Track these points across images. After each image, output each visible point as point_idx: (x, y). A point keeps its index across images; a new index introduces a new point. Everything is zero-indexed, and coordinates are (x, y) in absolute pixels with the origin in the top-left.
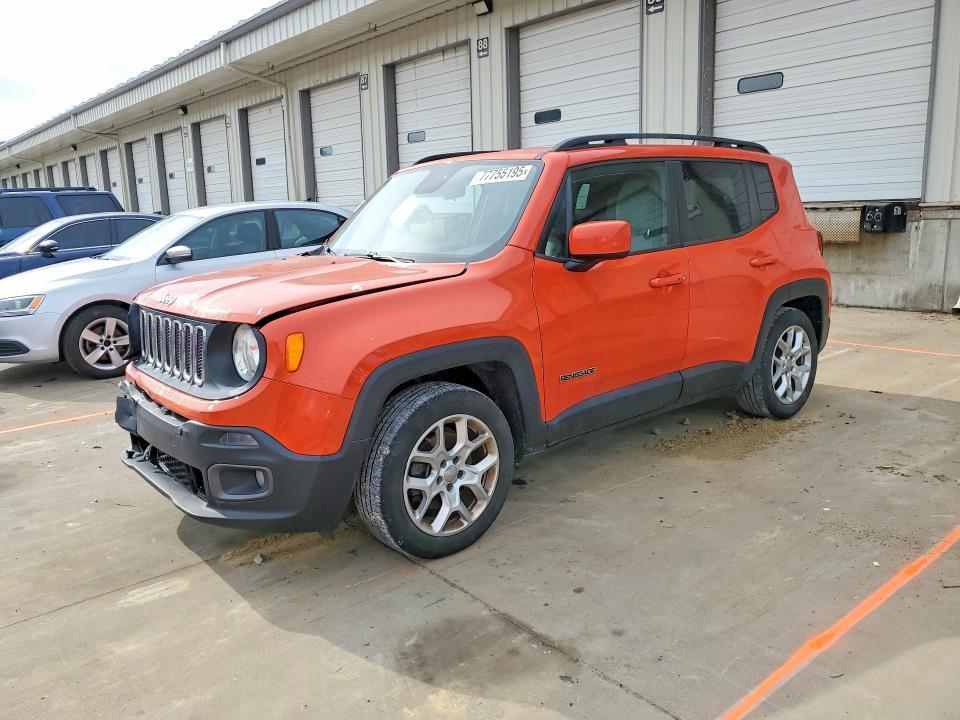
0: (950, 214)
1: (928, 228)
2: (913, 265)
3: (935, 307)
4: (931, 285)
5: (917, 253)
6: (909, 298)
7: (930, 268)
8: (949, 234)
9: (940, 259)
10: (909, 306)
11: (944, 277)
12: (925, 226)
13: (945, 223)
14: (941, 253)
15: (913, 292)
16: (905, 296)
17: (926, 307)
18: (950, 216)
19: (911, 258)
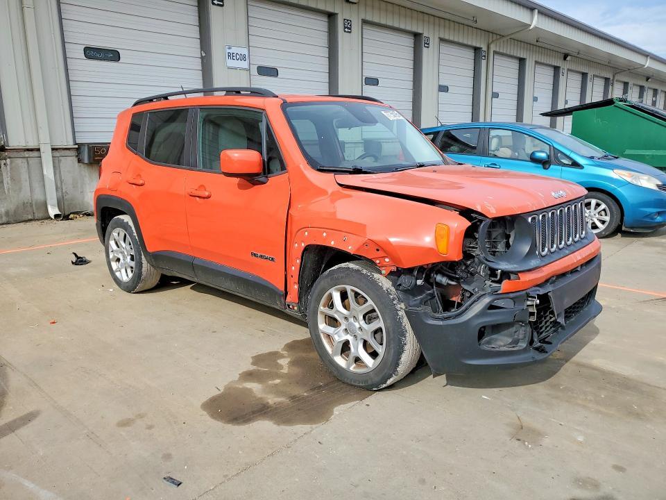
0: (26, 154)
1: (13, 164)
2: (8, 191)
3: (30, 217)
4: (24, 203)
5: (9, 182)
6: (10, 214)
7: (20, 191)
8: (28, 167)
9: (26, 185)
10: (12, 220)
11: (31, 196)
12: (11, 162)
13: (24, 160)
14: (26, 181)
15: (13, 210)
16: (7, 213)
17: (24, 219)
18: (27, 156)
19: (5, 185)
